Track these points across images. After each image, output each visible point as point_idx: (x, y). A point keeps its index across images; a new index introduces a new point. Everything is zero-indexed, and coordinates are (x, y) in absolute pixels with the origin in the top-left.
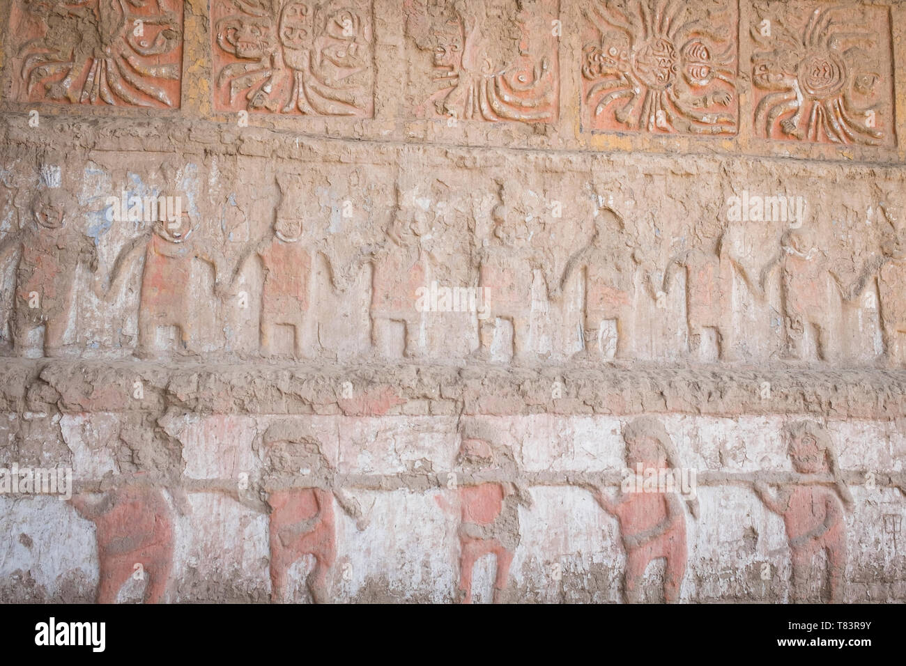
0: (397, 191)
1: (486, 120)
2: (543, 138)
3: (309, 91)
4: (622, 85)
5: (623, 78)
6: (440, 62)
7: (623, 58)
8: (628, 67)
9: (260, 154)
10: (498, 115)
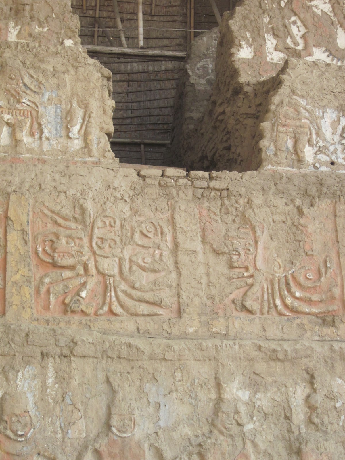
0: (219, 386)
1: (280, 314)
2: (332, 329)
3: (120, 294)
6: (236, 264)
9: (92, 354)
10: (292, 310)
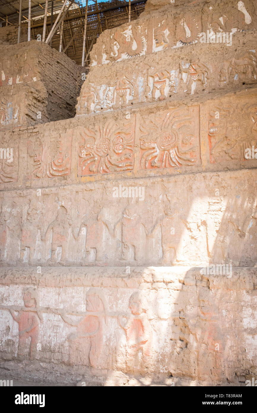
1: (49, 177)
2: (65, 181)
4: (92, 158)
5: (92, 155)
6: (35, 160)
7: (91, 148)
8: (93, 150)
10: (52, 175)
